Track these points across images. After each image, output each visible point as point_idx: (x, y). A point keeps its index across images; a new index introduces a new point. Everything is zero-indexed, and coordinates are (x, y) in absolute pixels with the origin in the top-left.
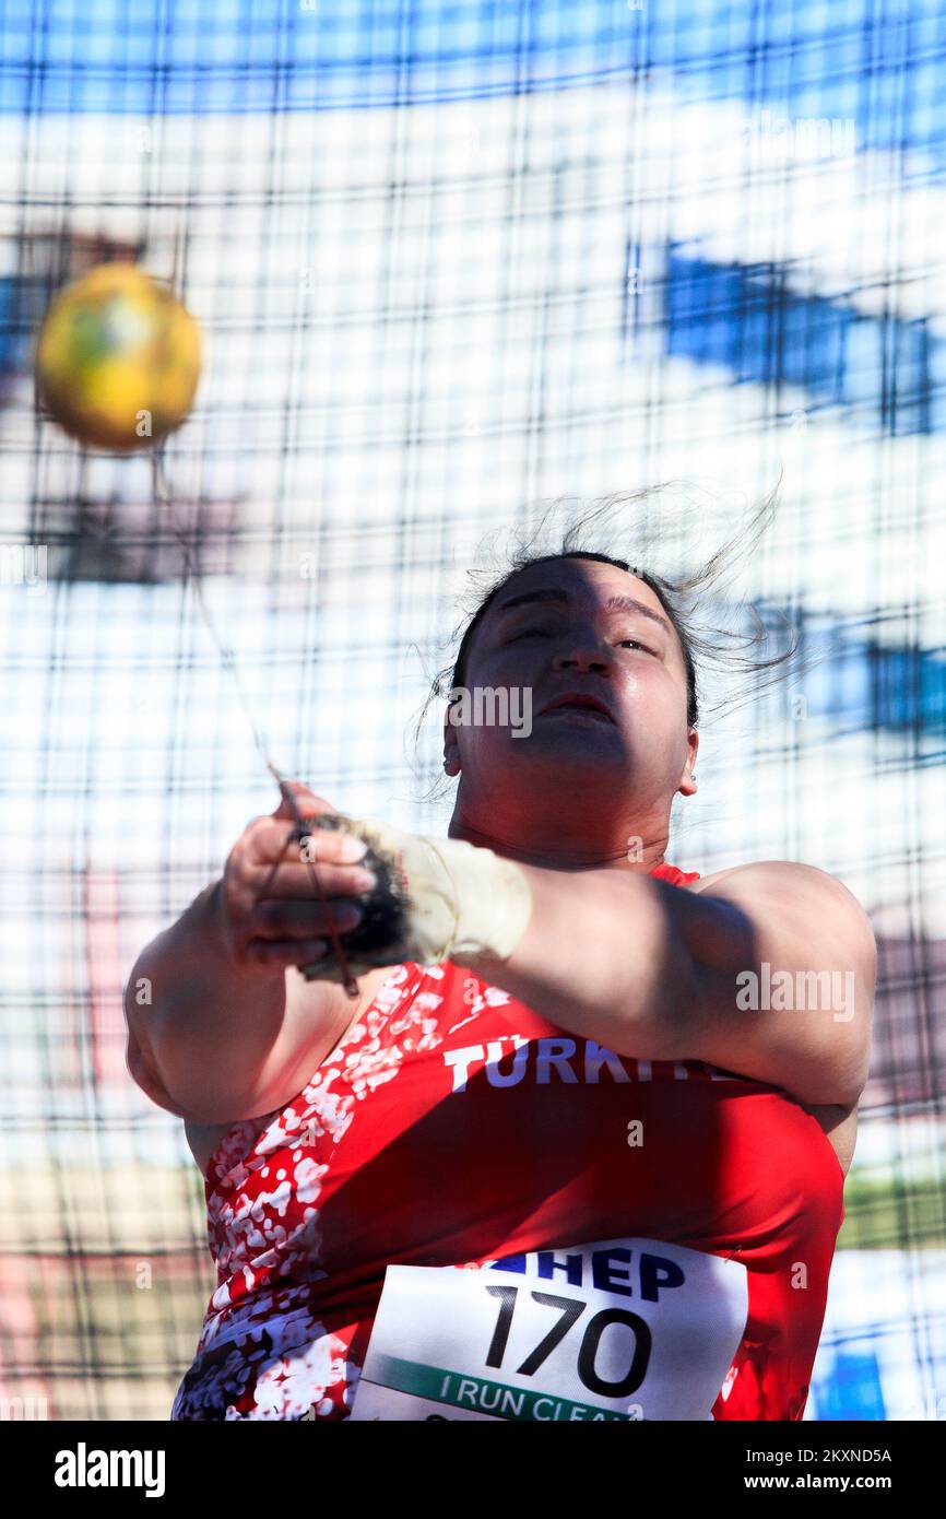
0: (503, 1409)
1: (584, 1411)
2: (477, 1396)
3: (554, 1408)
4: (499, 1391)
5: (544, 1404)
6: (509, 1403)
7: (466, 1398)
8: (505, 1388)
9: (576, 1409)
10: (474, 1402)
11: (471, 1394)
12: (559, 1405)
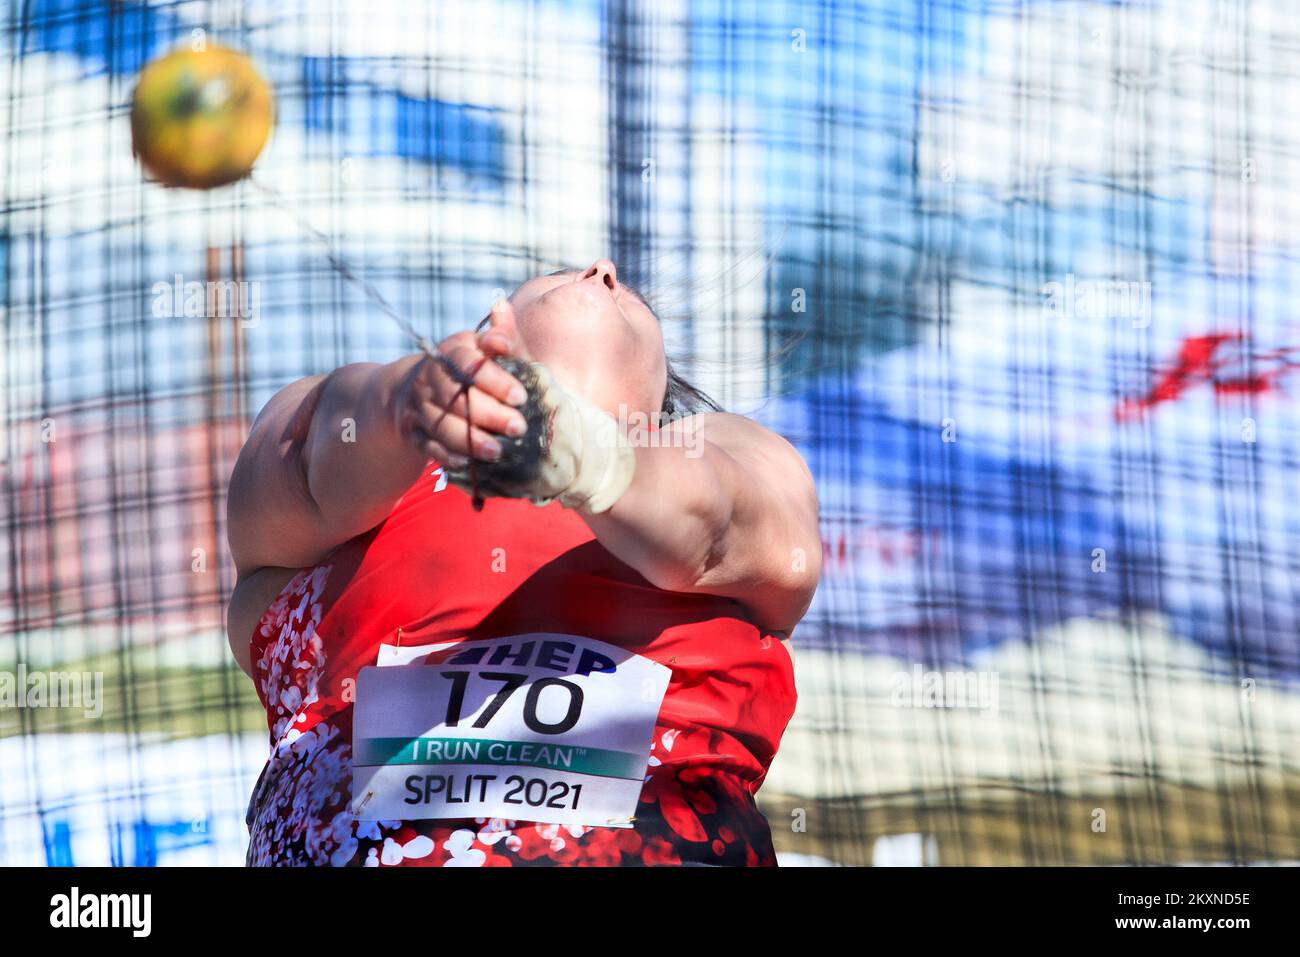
0: (464, 757)
1: (531, 747)
2: (442, 751)
3: (506, 750)
4: (458, 744)
5: (496, 747)
6: (467, 751)
7: (433, 755)
8: (462, 741)
9: (524, 747)
10: (440, 757)
11: (436, 751)
12: (510, 747)
